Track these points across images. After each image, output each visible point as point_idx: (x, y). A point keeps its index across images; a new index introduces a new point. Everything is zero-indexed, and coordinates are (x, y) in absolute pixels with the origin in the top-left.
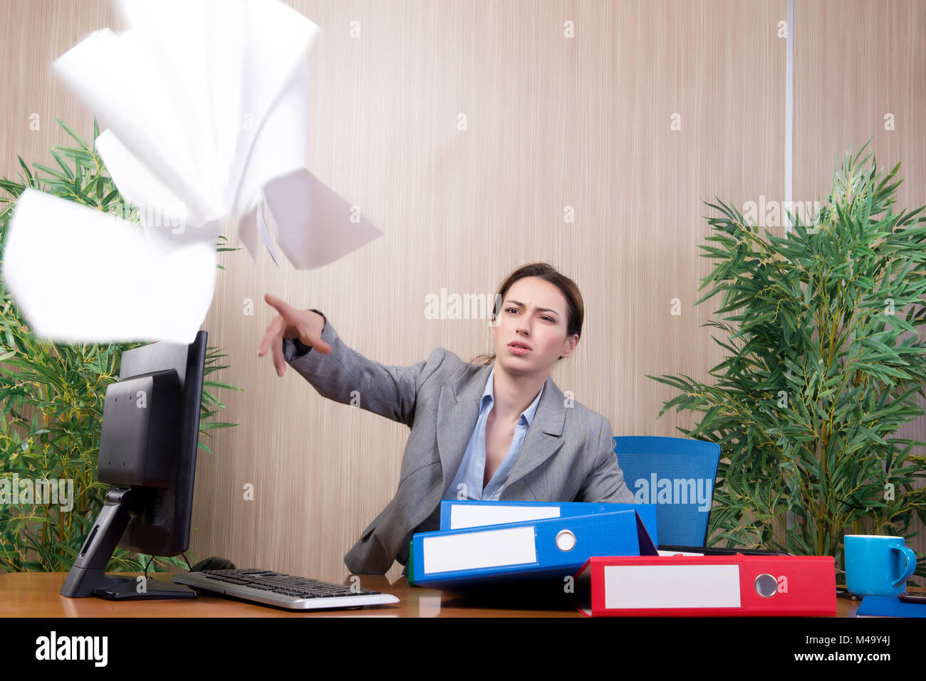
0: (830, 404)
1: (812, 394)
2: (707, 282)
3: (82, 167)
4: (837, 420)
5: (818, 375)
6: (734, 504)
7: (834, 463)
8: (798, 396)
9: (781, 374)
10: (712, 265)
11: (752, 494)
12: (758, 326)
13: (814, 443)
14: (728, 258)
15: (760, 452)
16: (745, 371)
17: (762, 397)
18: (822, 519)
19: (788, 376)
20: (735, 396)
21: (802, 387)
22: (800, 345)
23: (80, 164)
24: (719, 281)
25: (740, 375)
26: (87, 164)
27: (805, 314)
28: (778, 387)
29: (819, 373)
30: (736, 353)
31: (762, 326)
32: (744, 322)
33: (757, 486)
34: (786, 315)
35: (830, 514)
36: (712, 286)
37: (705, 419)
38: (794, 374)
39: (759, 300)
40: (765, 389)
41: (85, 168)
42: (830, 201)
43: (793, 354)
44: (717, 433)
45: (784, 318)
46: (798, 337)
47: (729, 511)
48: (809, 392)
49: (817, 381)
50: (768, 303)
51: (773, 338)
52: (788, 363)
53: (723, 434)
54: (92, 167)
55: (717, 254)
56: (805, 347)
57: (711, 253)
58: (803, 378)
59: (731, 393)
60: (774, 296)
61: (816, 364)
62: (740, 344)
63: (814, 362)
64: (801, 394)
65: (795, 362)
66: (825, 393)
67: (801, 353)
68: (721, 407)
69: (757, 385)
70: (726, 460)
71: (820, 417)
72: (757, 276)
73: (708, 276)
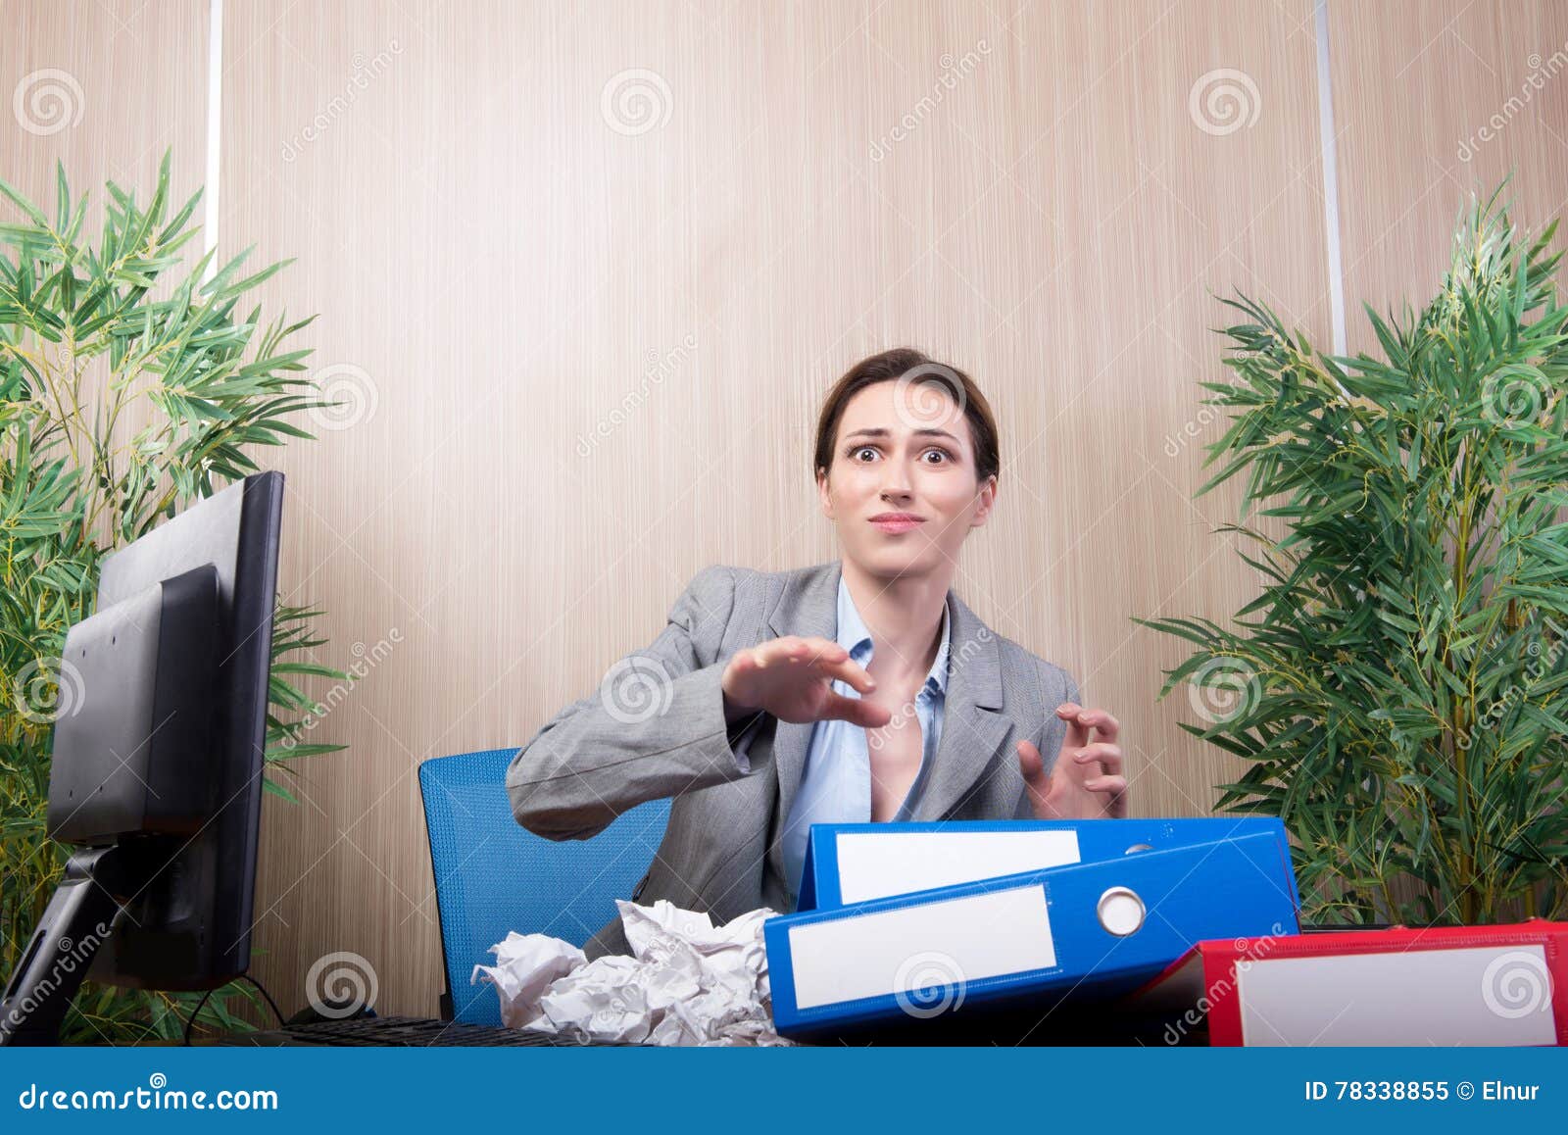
0: (1468, 665)
1: (1433, 647)
2: (1217, 450)
3: (37, 261)
4: (1482, 695)
5: (1443, 612)
6: (1311, 861)
7: (1482, 775)
8: (1406, 654)
9: (1371, 611)
10: (1220, 420)
11: (1342, 838)
12: (1324, 524)
13: (1438, 740)
14: (1257, 403)
15: (1348, 759)
16: (1301, 612)
17: (1337, 659)
18: (1464, 883)
19: (1384, 616)
20: (1295, 655)
21: (1412, 635)
23: (32, 254)
24: (1242, 446)
25: (1293, 622)
26: (46, 254)
28: (1365, 639)
29: (1447, 609)
30: (1280, 579)
31: (1332, 525)
32: (1303, 518)
33: (1352, 825)
34: (1383, 497)
35: (1480, 875)
36: (1227, 458)
38: (1393, 610)
39: (1332, 471)
40: (1342, 642)
41: (42, 262)
42: (1449, 285)
43: (1395, 576)
45: (1380, 502)
47: (1303, 873)
48: (1428, 644)
49: (1443, 624)
50: (1346, 476)
51: (1355, 547)
52: (1385, 593)
53: (1268, 736)
54: (54, 259)
55: (1236, 397)
56: (1417, 558)
57: (1223, 397)
58: (1414, 618)
59: (1286, 651)
60: (1356, 464)
61: (1438, 589)
62: (1286, 564)
63: (1436, 586)
64: (1410, 649)
65: (1397, 590)
66: (1459, 646)
67: (1406, 571)
68: (1271, 676)
69: (1325, 636)
70: (1275, 782)
71: (1451, 691)
72: (1321, 429)
73: (1219, 440)
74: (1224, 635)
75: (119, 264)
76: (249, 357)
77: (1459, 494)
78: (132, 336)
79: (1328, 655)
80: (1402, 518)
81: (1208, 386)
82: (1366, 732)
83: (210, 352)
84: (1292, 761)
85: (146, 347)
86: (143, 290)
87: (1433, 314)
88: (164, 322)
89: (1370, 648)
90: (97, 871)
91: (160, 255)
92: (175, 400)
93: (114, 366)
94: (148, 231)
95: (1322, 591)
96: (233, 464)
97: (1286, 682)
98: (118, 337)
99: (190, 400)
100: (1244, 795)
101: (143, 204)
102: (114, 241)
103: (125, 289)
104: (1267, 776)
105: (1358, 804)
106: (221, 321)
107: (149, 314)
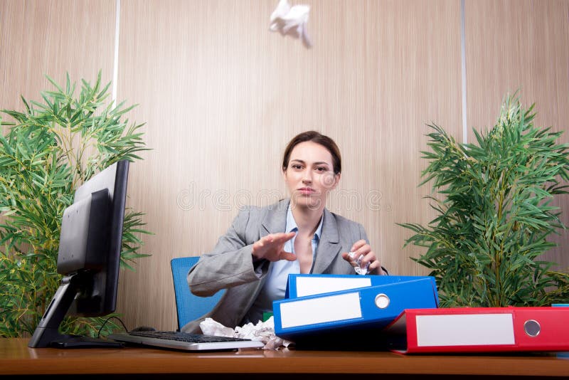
0: (501, 241)
1: (490, 235)
2: (425, 173)
4: (505, 251)
5: (494, 225)
6: (449, 300)
7: (504, 276)
8: (481, 237)
9: (471, 224)
10: (427, 163)
11: (459, 293)
12: (456, 196)
13: (491, 265)
14: (438, 158)
15: (462, 269)
16: (449, 224)
17: (460, 238)
19: (475, 225)
20: (446, 237)
21: (483, 231)
22: (484, 207)
23: (58, 101)
24: (432, 172)
25: (447, 227)
27: (485, 189)
28: (469, 233)
29: (495, 223)
30: (443, 213)
31: (459, 197)
32: (450, 194)
33: (462, 290)
34: (476, 188)
36: (427, 175)
37: (429, 250)
38: (478, 223)
39: (460, 179)
40: (462, 233)
42: (499, 122)
43: (479, 213)
44: (433, 261)
46: (483, 201)
48: (488, 234)
49: (493, 228)
50: (464, 181)
51: (467, 204)
52: (475, 218)
53: (437, 261)
55: (431, 156)
56: (486, 208)
57: (426, 156)
58: (484, 226)
60: (468, 178)
61: (492, 218)
62: (446, 210)
63: (492, 216)
64: (483, 236)
65: (479, 217)
66: (498, 235)
67: (483, 211)
69: (456, 231)
70: (439, 276)
71: (495, 249)
72: (458, 166)
73: (425, 169)
74: (425, 230)
75: (85, 104)
76: (124, 134)
77: (500, 188)
78: (89, 127)
80: (482, 195)
81: (422, 152)
82: (468, 261)
83: (112, 132)
84: (445, 270)
85: (93, 130)
86: (92, 112)
87: (494, 130)
88: (98, 123)
89: (470, 236)
90: (71, 281)
91: (98, 102)
92: (101, 146)
93: (83, 135)
94: (94, 94)
95: (456, 217)
97: (443, 245)
98: (84, 127)
99: (106, 147)
101: (93, 86)
102: (83, 98)
103: (87, 112)
104: (437, 274)
105: (465, 283)
106: (116, 123)
107: (94, 120)
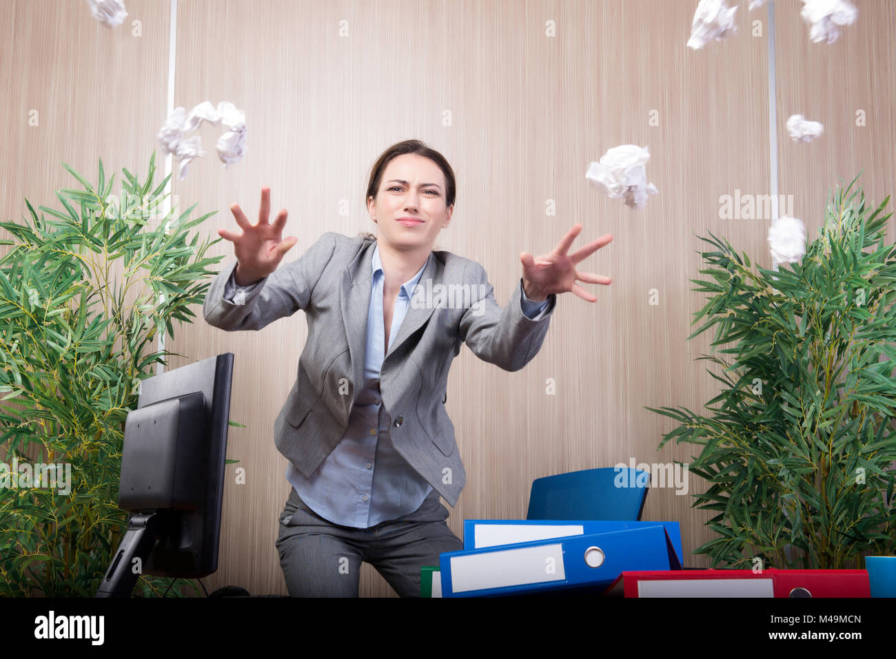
0: (829, 435)
1: (809, 426)
2: (699, 316)
3: (88, 209)
4: (836, 452)
5: (815, 407)
6: (736, 537)
7: (834, 494)
8: (796, 428)
9: (778, 405)
10: (705, 298)
11: (754, 526)
12: (753, 358)
13: (813, 475)
14: (721, 291)
15: (760, 484)
16: (741, 404)
17: (760, 429)
18: (823, 551)
19: (785, 407)
20: (734, 428)
21: (799, 419)
22: (797, 377)
23: (85, 206)
24: (713, 314)
25: (736, 409)
26: (92, 206)
27: (800, 346)
28: (774, 420)
29: (817, 405)
30: (731, 386)
31: (759, 359)
32: (740, 355)
33: (759, 518)
34: (783, 346)
35: (832, 548)
36: (705, 319)
37: (704, 451)
38: (790, 405)
39: (756, 332)
40: (762, 421)
41: (90, 210)
42: (823, 233)
43: (790, 387)
45: (781, 349)
46: (795, 368)
47: (731, 543)
48: (807, 424)
49: (815, 412)
50: (764, 334)
52: (785, 395)
53: (721, 468)
54: (96, 209)
55: (710, 288)
56: (802, 378)
57: (703, 287)
58: (800, 410)
59: (729, 426)
60: (769, 328)
61: (813, 395)
62: (734, 378)
63: (812, 393)
64: (798, 426)
65: (792, 394)
66: (824, 425)
67: (797, 385)
68: (720, 438)
69: (753, 417)
70: (724, 494)
71: (819, 449)
72: (753, 309)
73: (700, 309)
74: (694, 416)
76: (191, 262)
78: (135, 249)
79: (755, 427)
80: (793, 357)
82: (771, 469)
83: (175, 260)
84: (734, 483)
85: (142, 256)
86: (141, 226)
87: (814, 249)
88: (152, 243)
89: (777, 425)
90: (148, 525)
92: (157, 283)
93: (126, 265)
96: (183, 314)
97: (729, 441)
98: (128, 249)
99: (163, 283)
100: (708, 500)
101: (142, 182)
103: (132, 225)
104: (720, 491)
106: (180, 243)
107: (144, 239)
